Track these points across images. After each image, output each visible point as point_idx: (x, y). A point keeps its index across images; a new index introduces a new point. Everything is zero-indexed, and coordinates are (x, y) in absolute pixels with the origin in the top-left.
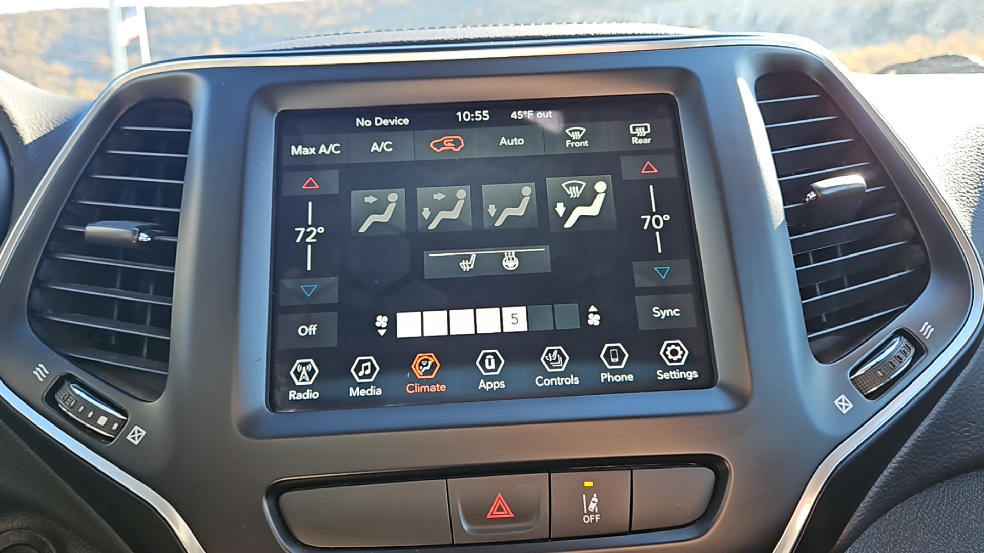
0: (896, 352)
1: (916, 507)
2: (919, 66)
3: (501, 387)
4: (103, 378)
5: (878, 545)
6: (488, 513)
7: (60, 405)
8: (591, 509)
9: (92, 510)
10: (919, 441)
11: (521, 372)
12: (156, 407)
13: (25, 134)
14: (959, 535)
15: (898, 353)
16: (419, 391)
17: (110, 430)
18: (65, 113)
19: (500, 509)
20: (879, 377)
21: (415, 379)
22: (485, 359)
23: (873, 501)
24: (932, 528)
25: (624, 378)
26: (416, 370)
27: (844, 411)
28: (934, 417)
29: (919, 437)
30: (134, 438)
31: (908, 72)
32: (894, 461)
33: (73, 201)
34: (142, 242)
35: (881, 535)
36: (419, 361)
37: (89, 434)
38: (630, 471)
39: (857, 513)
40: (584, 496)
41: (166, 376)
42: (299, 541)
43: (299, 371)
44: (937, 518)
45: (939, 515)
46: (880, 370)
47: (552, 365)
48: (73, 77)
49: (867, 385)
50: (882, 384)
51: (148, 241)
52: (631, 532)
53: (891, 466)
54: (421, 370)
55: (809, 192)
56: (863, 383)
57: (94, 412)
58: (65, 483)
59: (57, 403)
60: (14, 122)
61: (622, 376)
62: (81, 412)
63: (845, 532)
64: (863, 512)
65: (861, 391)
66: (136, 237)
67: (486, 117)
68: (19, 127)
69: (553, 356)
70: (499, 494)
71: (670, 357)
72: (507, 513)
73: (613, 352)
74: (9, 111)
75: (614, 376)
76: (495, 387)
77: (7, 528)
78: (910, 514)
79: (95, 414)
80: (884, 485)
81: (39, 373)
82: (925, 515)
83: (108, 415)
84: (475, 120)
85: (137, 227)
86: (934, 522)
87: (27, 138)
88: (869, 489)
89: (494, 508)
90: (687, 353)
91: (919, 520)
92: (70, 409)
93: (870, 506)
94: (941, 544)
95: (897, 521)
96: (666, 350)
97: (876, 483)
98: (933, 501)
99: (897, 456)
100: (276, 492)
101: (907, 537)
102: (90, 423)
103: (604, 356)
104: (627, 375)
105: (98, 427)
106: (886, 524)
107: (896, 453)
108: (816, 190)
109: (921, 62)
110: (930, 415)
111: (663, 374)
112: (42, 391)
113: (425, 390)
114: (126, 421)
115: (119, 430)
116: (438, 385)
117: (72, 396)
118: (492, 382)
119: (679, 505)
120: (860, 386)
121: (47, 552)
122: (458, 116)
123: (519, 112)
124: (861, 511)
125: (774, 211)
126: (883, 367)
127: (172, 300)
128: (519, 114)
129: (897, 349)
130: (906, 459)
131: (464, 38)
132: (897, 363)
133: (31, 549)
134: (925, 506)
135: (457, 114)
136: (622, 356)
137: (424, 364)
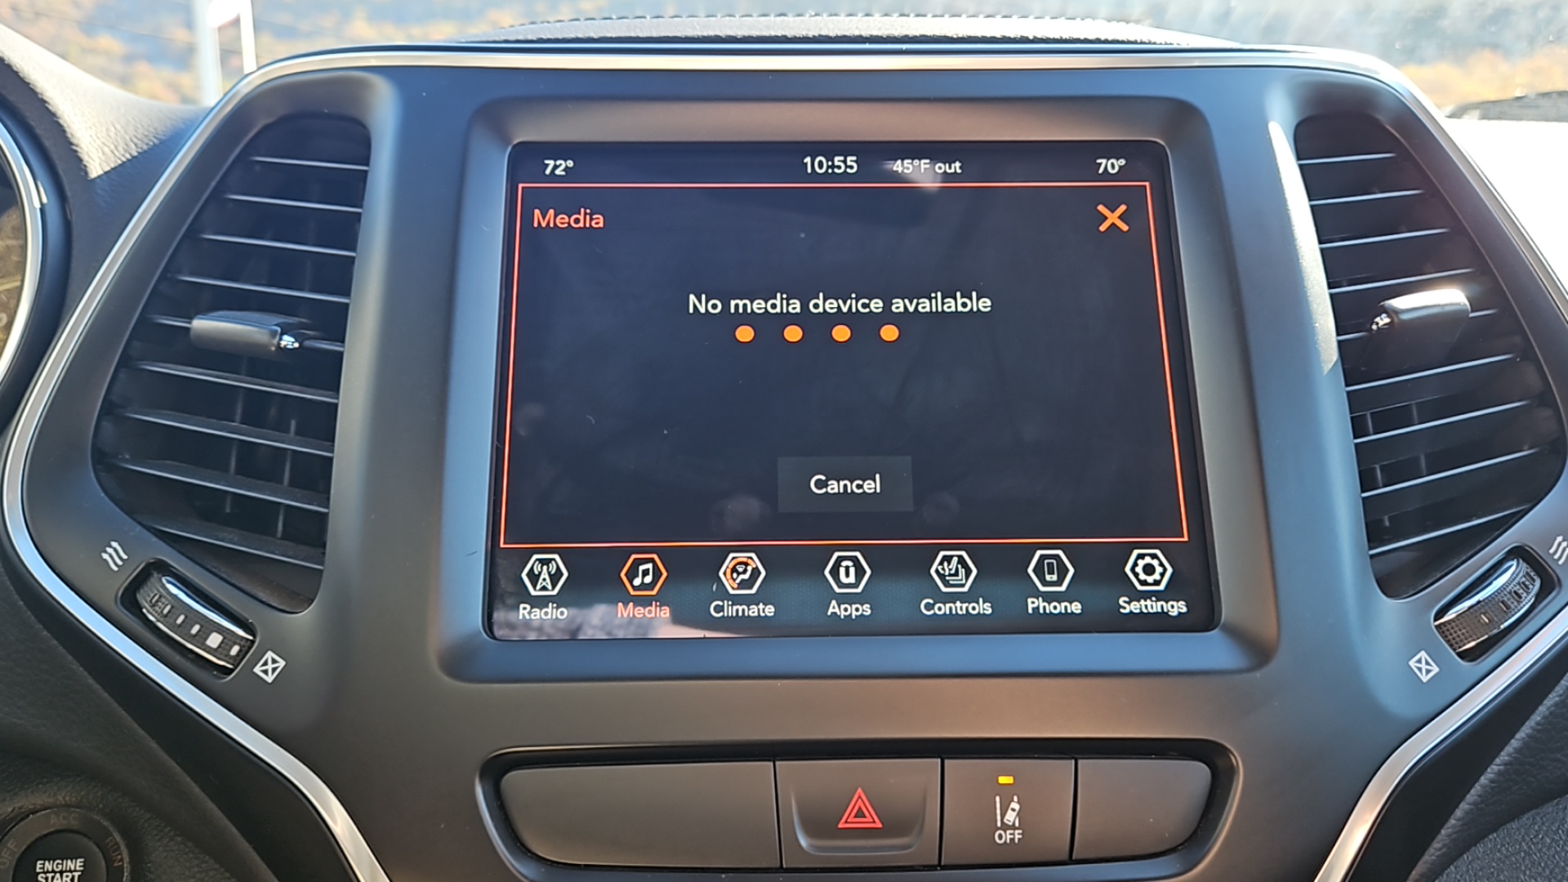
0: (1512, 585)
1: (1520, 834)
2: (1521, 107)
3: (865, 613)
4: (214, 570)
6: (841, 819)
7: (144, 611)
8: (1008, 820)
9: (193, 784)
10: (1539, 731)
11: (898, 589)
12: (304, 621)
13: (91, 161)
15: (1515, 586)
16: (730, 615)
17: (226, 656)
19: (860, 814)
20: (1482, 625)
21: (724, 594)
22: (840, 566)
23: (1461, 825)
24: (1543, 869)
25: (1066, 608)
26: (727, 580)
27: (1425, 678)
28: (1564, 693)
29: (1538, 724)
30: (266, 672)
31: (1500, 117)
32: (1498, 761)
33: (169, 275)
34: (285, 349)
35: (1461, 876)
36: (731, 566)
37: (192, 661)
38: (1073, 761)
39: (1436, 845)
40: (998, 799)
41: (321, 572)
42: (530, 851)
43: (536, 572)
44: (1552, 853)
45: (1555, 848)
46: (1484, 614)
47: (948, 581)
48: (129, 59)
49: (1462, 637)
50: (1486, 637)
51: (295, 349)
52: (1071, 861)
53: (1492, 769)
54: (734, 580)
55: (1379, 315)
56: (1455, 632)
57: (202, 626)
58: (149, 738)
59: (140, 608)
60: (74, 141)
61: (1063, 604)
62: (180, 626)
63: (1414, 875)
64: (1446, 842)
65: (1451, 646)
66: (275, 341)
67: (851, 167)
68: (81, 148)
69: (950, 567)
70: (860, 790)
71: (1142, 576)
72: (872, 820)
73: (1048, 564)
74: (66, 122)
75: (1049, 604)
76: (854, 614)
77: (46, 804)
78: (1508, 844)
79: (203, 629)
80: (1479, 799)
81: (111, 556)
82: (1533, 847)
83: (224, 631)
84: (833, 172)
85: (276, 325)
86: (1548, 858)
87: (95, 167)
88: (1457, 806)
89: (851, 811)
90: (1170, 570)
91: (1523, 854)
92: (162, 619)
93: (1457, 833)
95: (1488, 855)
96: (1135, 564)
97: (1468, 796)
98: (1546, 824)
99: (1502, 753)
100: (496, 769)
102: (194, 642)
103: (1034, 571)
104: (1071, 603)
105: (208, 649)
107: (1502, 749)
108: (1390, 312)
109: (1525, 100)
110: (1557, 689)
111: (1129, 603)
112: (117, 587)
113: (740, 614)
114: (253, 642)
115: (241, 657)
116: (761, 606)
117: (165, 597)
118: (851, 605)
119: (1151, 820)
120: (1450, 637)
121: (111, 844)
122: (806, 164)
123: (906, 161)
124: (1442, 840)
125: (1323, 344)
126: (1490, 608)
127: (333, 446)
128: (906, 165)
129: (1514, 580)
130: (1515, 758)
131: (820, 36)
132: (1513, 603)
133: (85, 840)
134: (1534, 832)
135: (805, 161)
136: (1063, 571)
137: (741, 570)
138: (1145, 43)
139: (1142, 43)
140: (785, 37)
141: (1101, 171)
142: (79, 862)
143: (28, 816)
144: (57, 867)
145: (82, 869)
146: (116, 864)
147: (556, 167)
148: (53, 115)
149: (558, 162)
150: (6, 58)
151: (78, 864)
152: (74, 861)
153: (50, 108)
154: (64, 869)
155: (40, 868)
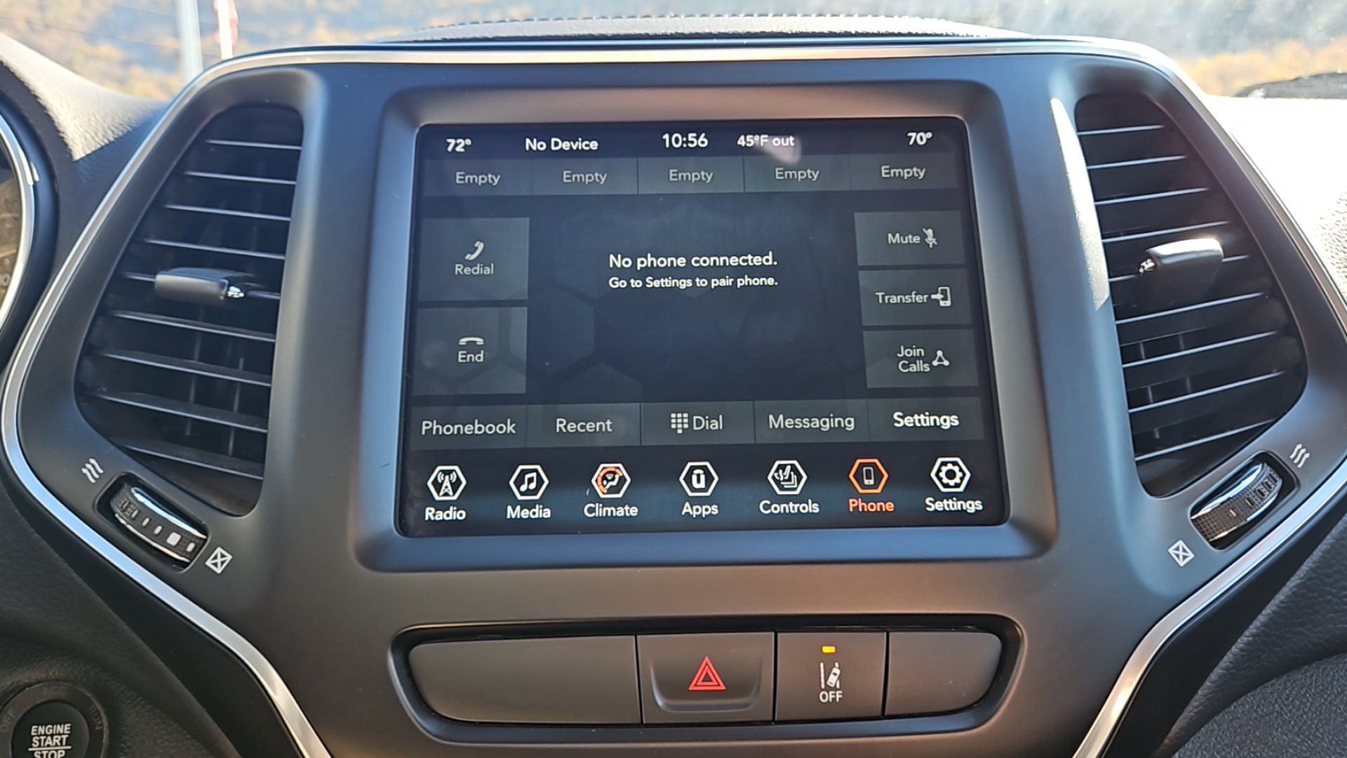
0: (1256, 485)
1: (1273, 697)
2: (1296, 86)
3: (713, 513)
5: (1219, 746)
6: (691, 682)
7: (117, 515)
8: (830, 683)
9: (156, 657)
10: (1283, 608)
11: (741, 493)
12: (247, 523)
13: (75, 146)
14: (1331, 737)
15: (1259, 486)
16: (601, 515)
17: (184, 552)
18: (129, 119)
19: (707, 679)
20: (1231, 518)
21: (596, 498)
22: (692, 473)
23: (1215, 687)
24: (1293, 726)
25: (881, 507)
26: (599, 486)
27: (1182, 563)
28: (1305, 576)
29: (1282, 602)
30: (215, 565)
31: (1279, 95)
32: (1247, 633)
33: (138, 239)
34: (232, 298)
35: (1223, 733)
36: (601, 475)
37: (155, 556)
38: (885, 634)
39: (1194, 703)
40: (822, 665)
41: (261, 481)
42: (433, 711)
43: (440, 481)
44: (1300, 713)
45: (1303, 710)
46: (1233, 509)
47: (783, 485)
48: (126, 64)
49: (1214, 529)
50: (1235, 528)
51: (240, 298)
52: (883, 716)
53: (1242, 640)
54: (604, 486)
55: (1145, 260)
56: (1209, 525)
57: (163, 527)
58: (121, 621)
59: (113, 513)
60: (60, 129)
61: (879, 504)
62: (145, 527)
63: (1175, 728)
64: (1202, 701)
65: (1205, 536)
66: (224, 292)
67: (703, 143)
68: (67, 135)
69: (785, 474)
70: (707, 658)
71: (945, 480)
72: (717, 684)
74: (54, 113)
75: (867, 503)
76: (704, 513)
77: (39, 679)
78: (1263, 705)
79: (164, 530)
80: (1231, 665)
81: (89, 471)
82: (1284, 708)
83: (181, 532)
84: (688, 146)
85: (225, 278)
86: (1297, 718)
87: (78, 151)
88: (1211, 671)
89: (700, 676)
90: (968, 475)
91: (1275, 714)
92: (131, 522)
93: (1211, 693)
94: (1304, 748)
95: (1245, 715)
96: (939, 470)
97: (1221, 663)
98: (1296, 689)
99: (1251, 627)
100: (405, 643)
101: (1259, 737)
102: (157, 541)
103: (855, 476)
104: (885, 503)
105: (169, 547)
106: (1230, 718)
107: (1251, 623)
108: (1154, 257)
109: (1300, 81)
110: (1298, 572)
111: (934, 503)
112: (93, 498)
113: (609, 514)
114: (205, 540)
115: (195, 553)
116: (627, 508)
117: (133, 504)
118: (701, 506)
119: (951, 682)
120: (1204, 529)
121: (93, 711)
122: (665, 140)
123: (748, 137)
124: (1199, 700)
125: (1095, 285)
126: (1237, 504)
127: (271, 378)
128: (748, 140)
129: (1258, 480)
130: (1263, 631)
131: (676, 33)
132: (1256, 500)
133: (71, 708)
134: (1285, 696)
135: (664, 137)
136: (879, 477)
137: (610, 478)
138: (949, 36)
139: (947, 35)
140: (647, 34)
141: (911, 142)
142: (67, 727)
143: (24, 688)
144: (49, 731)
145: (69, 732)
146: (97, 728)
147: (456, 145)
148: (43, 108)
149: (459, 141)
150: (4, 61)
151: (66, 728)
152: (62, 726)
153: (41, 102)
154: (54, 733)
155: (35, 732)
